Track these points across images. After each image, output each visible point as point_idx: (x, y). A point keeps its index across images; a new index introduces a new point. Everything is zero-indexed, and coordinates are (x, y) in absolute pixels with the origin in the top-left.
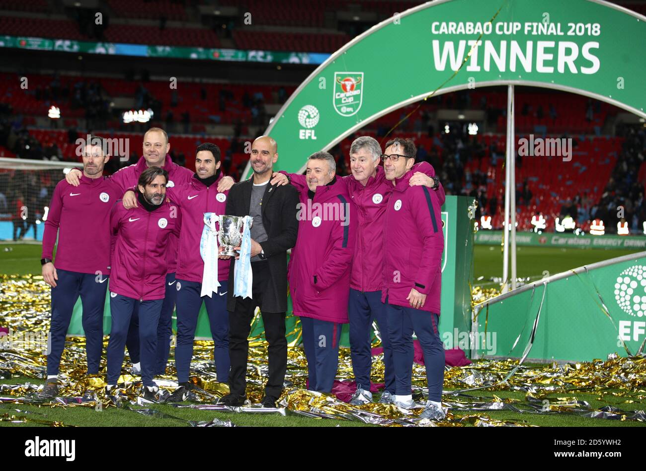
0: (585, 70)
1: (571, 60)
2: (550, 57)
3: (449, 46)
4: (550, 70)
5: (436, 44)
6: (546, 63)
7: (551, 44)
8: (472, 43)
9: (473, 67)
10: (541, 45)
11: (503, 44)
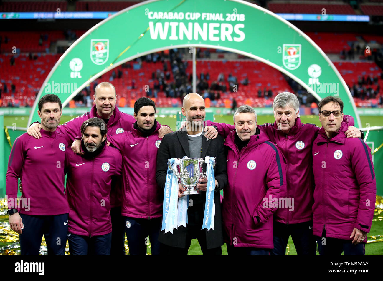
0: (236, 39)
1: (228, 34)
2: (217, 32)
3: (159, 25)
4: (217, 39)
5: (151, 24)
6: (215, 35)
7: (217, 25)
8: (172, 24)
9: (173, 37)
10: (212, 25)
11: (190, 24)
